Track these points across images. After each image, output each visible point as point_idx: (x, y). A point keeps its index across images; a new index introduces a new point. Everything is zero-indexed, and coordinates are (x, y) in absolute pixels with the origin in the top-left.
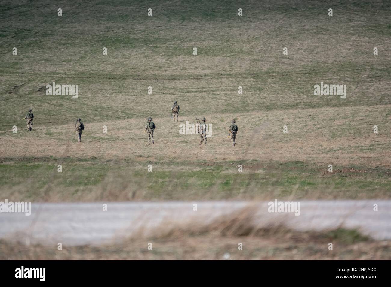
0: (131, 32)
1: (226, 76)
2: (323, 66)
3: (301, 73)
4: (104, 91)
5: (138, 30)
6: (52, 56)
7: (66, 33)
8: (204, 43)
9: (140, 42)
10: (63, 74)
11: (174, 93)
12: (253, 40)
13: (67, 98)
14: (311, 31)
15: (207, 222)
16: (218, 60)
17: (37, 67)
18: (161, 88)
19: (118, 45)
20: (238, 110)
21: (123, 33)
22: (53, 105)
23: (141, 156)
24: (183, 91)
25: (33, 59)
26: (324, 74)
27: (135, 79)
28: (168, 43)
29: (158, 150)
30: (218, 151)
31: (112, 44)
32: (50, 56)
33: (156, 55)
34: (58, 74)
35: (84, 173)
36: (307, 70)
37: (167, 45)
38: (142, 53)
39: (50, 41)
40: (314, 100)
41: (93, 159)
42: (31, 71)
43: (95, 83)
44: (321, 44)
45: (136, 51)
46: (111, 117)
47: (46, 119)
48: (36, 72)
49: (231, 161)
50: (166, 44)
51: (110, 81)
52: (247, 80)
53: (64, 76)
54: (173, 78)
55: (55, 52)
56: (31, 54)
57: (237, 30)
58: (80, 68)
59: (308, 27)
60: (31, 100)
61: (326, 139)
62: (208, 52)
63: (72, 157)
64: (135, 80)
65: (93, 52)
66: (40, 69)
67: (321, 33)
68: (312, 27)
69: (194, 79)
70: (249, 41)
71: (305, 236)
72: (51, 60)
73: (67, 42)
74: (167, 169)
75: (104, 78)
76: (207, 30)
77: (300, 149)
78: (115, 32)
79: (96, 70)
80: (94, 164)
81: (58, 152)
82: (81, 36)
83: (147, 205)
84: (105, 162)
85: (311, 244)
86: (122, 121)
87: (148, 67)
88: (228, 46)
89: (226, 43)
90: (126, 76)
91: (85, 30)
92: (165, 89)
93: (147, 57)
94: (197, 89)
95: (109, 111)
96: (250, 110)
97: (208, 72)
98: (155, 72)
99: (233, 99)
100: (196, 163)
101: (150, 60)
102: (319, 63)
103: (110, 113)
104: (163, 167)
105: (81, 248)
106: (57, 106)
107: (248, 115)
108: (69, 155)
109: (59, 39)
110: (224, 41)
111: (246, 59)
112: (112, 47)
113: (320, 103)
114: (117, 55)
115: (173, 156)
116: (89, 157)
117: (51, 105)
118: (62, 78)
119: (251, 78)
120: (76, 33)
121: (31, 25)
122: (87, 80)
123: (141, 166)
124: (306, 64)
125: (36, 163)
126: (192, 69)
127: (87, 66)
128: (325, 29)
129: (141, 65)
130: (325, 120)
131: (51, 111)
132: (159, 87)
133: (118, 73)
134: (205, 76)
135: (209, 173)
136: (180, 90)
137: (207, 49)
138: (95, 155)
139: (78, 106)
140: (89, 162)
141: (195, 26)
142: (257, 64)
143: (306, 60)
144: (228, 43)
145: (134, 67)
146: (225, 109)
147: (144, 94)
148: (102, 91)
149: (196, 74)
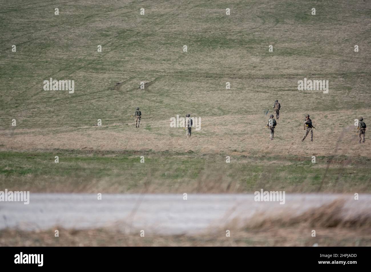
0: (227, 34)
1: (317, 76)
4: (201, 88)
5: (234, 31)
6: (152, 55)
7: (166, 34)
8: (297, 44)
9: (236, 42)
10: (163, 72)
11: (267, 91)
12: (343, 42)
13: (167, 95)
15: (298, 213)
16: (309, 60)
17: (138, 65)
18: (255, 87)
19: (215, 46)
20: (328, 108)
21: (220, 34)
22: (152, 101)
23: (235, 151)
24: (276, 90)
25: (134, 58)
27: (231, 78)
28: (262, 44)
29: (252, 145)
30: (309, 147)
31: (209, 44)
32: (150, 55)
33: (251, 55)
34: (158, 72)
35: (182, 166)
37: (262, 46)
38: (238, 53)
39: (151, 41)
41: (190, 153)
42: (132, 69)
43: (193, 81)
45: (232, 51)
46: (208, 113)
47: (146, 114)
48: (137, 70)
49: (321, 156)
50: (260, 45)
51: (207, 80)
52: (337, 80)
53: (164, 74)
54: (267, 77)
55: (155, 51)
56: (132, 53)
57: (328, 33)
58: (179, 66)
60: (132, 97)
62: (300, 52)
63: (170, 151)
64: (230, 79)
65: (191, 52)
66: (141, 67)
69: (287, 78)
70: (339, 43)
72: (152, 59)
73: (166, 42)
74: (260, 163)
75: (201, 77)
76: (300, 32)
78: (212, 33)
79: (194, 69)
80: (191, 158)
81: (157, 146)
82: (181, 37)
83: (240, 197)
84: (201, 156)
86: (218, 117)
87: (243, 67)
88: (319, 47)
89: (317, 45)
90: (222, 75)
91: (183, 31)
92: (259, 87)
93: (242, 57)
94: (290, 88)
95: (206, 108)
96: (339, 108)
97: (300, 71)
98: (250, 71)
99: (323, 98)
100: (288, 157)
101: (245, 60)
103: (207, 109)
104: (257, 162)
105: (177, 237)
106: (157, 102)
107: (337, 113)
108: (167, 149)
109: (160, 39)
110: (315, 43)
111: (337, 60)
112: (209, 47)
114: (214, 54)
115: (266, 151)
116: (186, 151)
117: (151, 101)
118: (161, 76)
119: (341, 78)
120: (175, 34)
121: (132, 25)
122: (185, 78)
123: (235, 160)
125: (136, 156)
126: (285, 68)
127: (186, 64)
129: (236, 64)
131: (151, 107)
132: (253, 86)
133: (215, 72)
134: (297, 75)
135: (299, 167)
136: (273, 89)
137: (299, 50)
138: (192, 149)
139: (177, 102)
140: (186, 156)
141: (288, 28)
142: (346, 64)
144: (320, 44)
145: (230, 67)
146: (316, 107)
147: (239, 92)
148: (199, 88)
149: (289, 73)
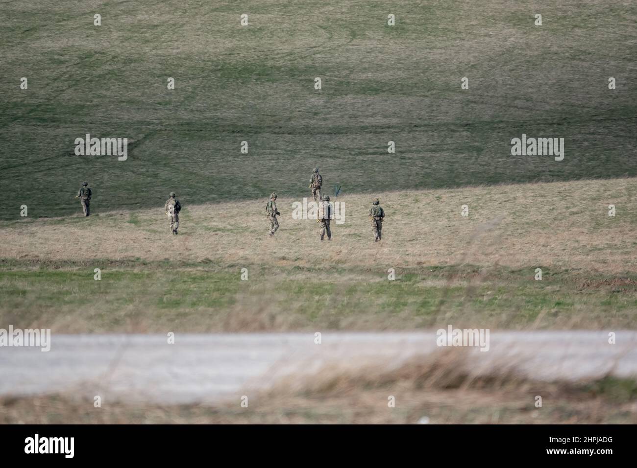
0: (268, 57)
1: (422, 128)
2: (580, 112)
3: (545, 124)
4: (224, 152)
5: (279, 52)
6: (140, 95)
7: (163, 58)
8: (388, 73)
9: (283, 72)
10: (157, 124)
11: (338, 155)
12: (466, 69)
13: (165, 164)
14: (562, 55)
15: (393, 366)
16: (409, 102)
17: (116, 112)
18: (317, 148)
19: (246, 78)
20: (442, 183)
21: (256, 57)
22: (140, 174)
23: (284, 258)
24: (353, 153)
25: (108, 100)
26: (582, 124)
27: (275, 133)
28: (328, 74)
29: (312, 248)
30: (410, 250)
31: (237, 75)
32: (136, 94)
33: (309, 94)
34: (149, 124)
35: (192, 286)
36: (555, 119)
37: (327, 78)
38: (287, 91)
39: (137, 70)
40: (567, 167)
41: (207, 263)
42: (105, 120)
43: (209, 140)
44: (577, 77)
45: (276, 88)
46: (236, 194)
47: (130, 197)
48: (114, 121)
49: (431, 267)
50: (325, 75)
51: (234, 136)
52: (457, 134)
53: (159, 127)
54: (337, 131)
55: (144, 88)
56: (104, 92)
57: (441, 54)
58: (185, 114)
59: (557, 48)
60: (105, 167)
61: (585, 231)
62: (394, 88)
63: (171, 259)
64: (274, 135)
65: (207, 89)
66: (119, 117)
67: (577, 57)
68: (563, 49)
69: (371, 132)
70: (460, 72)
71: (552, 389)
72: (138, 102)
73: (163, 73)
74: (327, 279)
75: (224, 131)
76: (393, 53)
77: (543, 248)
78: (242, 55)
79: (211, 118)
80: (207, 272)
81: (150, 251)
82: (187, 63)
83: (295, 339)
84: (225, 268)
85: (562, 403)
86: (253, 201)
87: (296, 114)
88: (426, 78)
89: (422, 75)
90: (260, 128)
91: (192, 53)
92: (323, 148)
93: (294, 97)
94: (376, 149)
95: (233, 185)
96: (462, 183)
97: (395, 121)
98: (307, 120)
99: (434, 166)
100: (375, 269)
101: (300, 101)
102: (574, 108)
103: (235, 187)
104: (320, 277)
105: (186, 408)
106: (148, 176)
107: (457, 192)
108: (167, 257)
109: (152, 67)
110: (419, 71)
111: (456, 100)
112: (238, 80)
113: (576, 172)
114: (245, 93)
115: (337, 258)
116: (199, 260)
117: (138, 174)
118: (156, 132)
119: (463, 131)
120: (178, 58)
121: (105, 44)
122: (196, 134)
123: (284, 275)
124: (553, 108)
125: (114, 270)
126: (367, 116)
127: (197, 110)
128: (585, 52)
129: (284, 110)
130: (584, 199)
131: (138, 184)
132: (313, 146)
133: (247, 123)
134: (389, 127)
135: (394, 285)
136: (348, 151)
137: (391, 84)
138: (210, 257)
139: (182, 176)
140: (199, 268)
141: (372, 46)
142: (472, 108)
143: (553, 102)
144: (427, 74)
145: (274, 114)
146: (422, 182)
147: (289, 158)
148: (221, 152)
149: (374, 124)
